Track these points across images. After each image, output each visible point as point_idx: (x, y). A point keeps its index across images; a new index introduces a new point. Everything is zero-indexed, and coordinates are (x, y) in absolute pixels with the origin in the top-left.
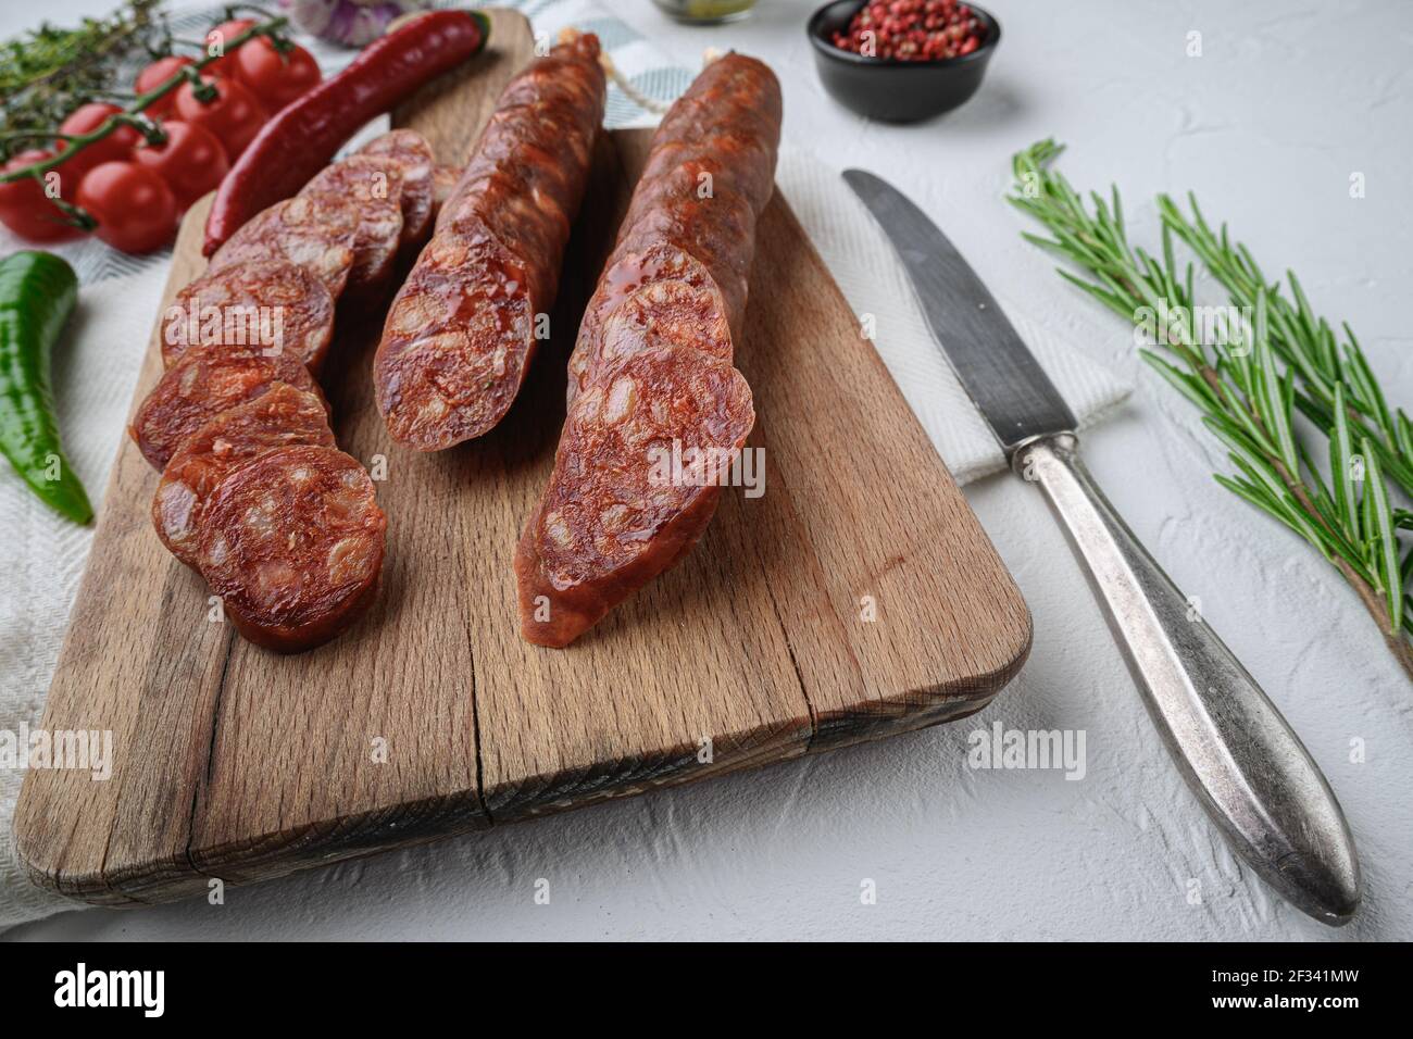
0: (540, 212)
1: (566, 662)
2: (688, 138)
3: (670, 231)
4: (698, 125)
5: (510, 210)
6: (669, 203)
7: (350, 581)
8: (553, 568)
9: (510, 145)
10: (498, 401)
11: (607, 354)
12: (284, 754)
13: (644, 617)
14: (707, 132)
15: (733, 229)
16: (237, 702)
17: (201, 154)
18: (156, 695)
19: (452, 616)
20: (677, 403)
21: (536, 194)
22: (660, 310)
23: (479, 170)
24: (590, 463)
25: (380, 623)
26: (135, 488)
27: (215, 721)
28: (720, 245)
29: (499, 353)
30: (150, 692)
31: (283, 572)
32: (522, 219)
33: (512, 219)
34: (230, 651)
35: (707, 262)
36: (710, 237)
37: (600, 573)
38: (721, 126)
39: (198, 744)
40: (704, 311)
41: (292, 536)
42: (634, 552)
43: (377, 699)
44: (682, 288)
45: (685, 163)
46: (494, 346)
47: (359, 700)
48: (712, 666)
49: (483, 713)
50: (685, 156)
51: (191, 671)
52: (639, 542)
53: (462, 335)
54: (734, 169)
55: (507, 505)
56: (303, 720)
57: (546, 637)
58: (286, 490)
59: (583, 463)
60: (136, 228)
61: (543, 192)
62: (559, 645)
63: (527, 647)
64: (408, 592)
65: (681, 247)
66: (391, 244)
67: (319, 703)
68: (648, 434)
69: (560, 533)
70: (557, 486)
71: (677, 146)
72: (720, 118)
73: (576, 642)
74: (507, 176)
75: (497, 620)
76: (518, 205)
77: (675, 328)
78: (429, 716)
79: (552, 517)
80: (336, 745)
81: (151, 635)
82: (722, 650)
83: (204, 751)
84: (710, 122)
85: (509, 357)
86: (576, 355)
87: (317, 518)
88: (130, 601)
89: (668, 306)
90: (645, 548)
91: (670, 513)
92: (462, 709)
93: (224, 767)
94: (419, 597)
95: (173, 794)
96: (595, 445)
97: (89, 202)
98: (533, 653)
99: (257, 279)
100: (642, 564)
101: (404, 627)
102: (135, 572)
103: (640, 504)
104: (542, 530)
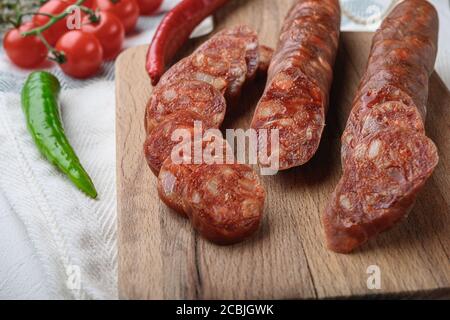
0: (323, 68)
1: (348, 259)
2: (395, 38)
3: (392, 80)
4: (400, 32)
5: (311, 66)
6: (390, 68)
7: (252, 217)
8: (343, 218)
9: (306, 35)
10: (309, 151)
11: (363, 131)
12: (230, 279)
13: (382, 245)
14: (405, 35)
15: (419, 82)
16: (205, 261)
17: (114, 29)
18: (168, 255)
19: (293, 238)
20: (401, 152)
21: (320, 59)
22: (390, 114)
23: (291, 46)
24: (360, 174)
25: (261, 238)
26: (132, 179)
27: (197, 267)
28: (414, 88)
29: (309, 129)
30: (165, 254)
31: (224, 209)
32: (317, 70)
33: (313, 70)
34: (196, 242)
35: (410, 95)
36: (411, 85)
37: (365, 221)
38: (412, 33)
39: (192, 273)
40: (410, 116)
41: (226, 195)
42: (381, 213)
43: (266, 264)
44: (400, 104)
45: (395, 50)
46: (306, 126)
47: (258, 264)
48: (415, 266)
49: (314, 273)
50: (394, 46)
51: (181, 247)
52: (384, 209)
53: (291, 120)
54: (419, 54)
55: (311, 199)
56: (235, 269)
57: (339, 248)
58: (222, 177)
59: (357, 175)
60: (84, 65)
61: (324, 59)
62: (344, 252)
63: (330, 252)
64: (271, 228)
65: (398, 87)
66: (242, 79)
67: (241, 263)
68: (387, 164)
69: (346, 203)
70: (344, 184)
71: (390, 42)
72: (411, 29)
73: (351, 252)
74: (307, 50)
75: (314, 241)
76: (314, 64)
77: (396, 122)
78: (291, 272)
79: (342, 197)
80: (252, 279)
81: (159, 235)
82: (419, 261)
83: (195, 275)
84: (405, 32)
85: (314, 132)
86: (345, 133)
87: (236, 189)
88: (145, 220)
89: (393, 113)
90: (387, 211)
91: (398, 197)
92: (304, 271)
93: (206, 281)
94: (276, 230)
95: (186, 289)
96: (363, 167)
97: (65, 49)
98: (333, 255)
99: (189, 88)
100: (385, 218)
101: (272, 240)
102: (143, 211)
103: (384, 193)
104: (338, 202)
